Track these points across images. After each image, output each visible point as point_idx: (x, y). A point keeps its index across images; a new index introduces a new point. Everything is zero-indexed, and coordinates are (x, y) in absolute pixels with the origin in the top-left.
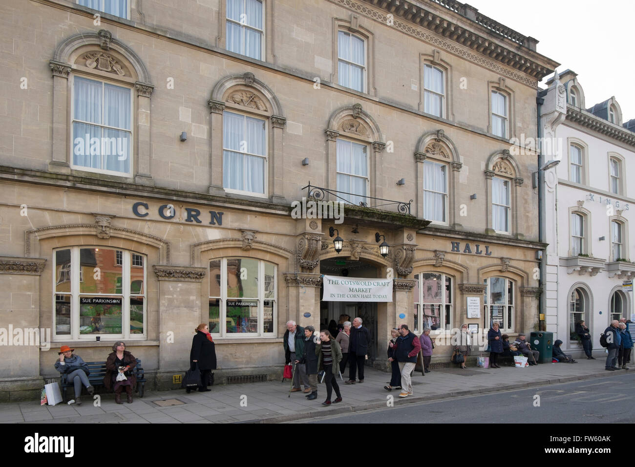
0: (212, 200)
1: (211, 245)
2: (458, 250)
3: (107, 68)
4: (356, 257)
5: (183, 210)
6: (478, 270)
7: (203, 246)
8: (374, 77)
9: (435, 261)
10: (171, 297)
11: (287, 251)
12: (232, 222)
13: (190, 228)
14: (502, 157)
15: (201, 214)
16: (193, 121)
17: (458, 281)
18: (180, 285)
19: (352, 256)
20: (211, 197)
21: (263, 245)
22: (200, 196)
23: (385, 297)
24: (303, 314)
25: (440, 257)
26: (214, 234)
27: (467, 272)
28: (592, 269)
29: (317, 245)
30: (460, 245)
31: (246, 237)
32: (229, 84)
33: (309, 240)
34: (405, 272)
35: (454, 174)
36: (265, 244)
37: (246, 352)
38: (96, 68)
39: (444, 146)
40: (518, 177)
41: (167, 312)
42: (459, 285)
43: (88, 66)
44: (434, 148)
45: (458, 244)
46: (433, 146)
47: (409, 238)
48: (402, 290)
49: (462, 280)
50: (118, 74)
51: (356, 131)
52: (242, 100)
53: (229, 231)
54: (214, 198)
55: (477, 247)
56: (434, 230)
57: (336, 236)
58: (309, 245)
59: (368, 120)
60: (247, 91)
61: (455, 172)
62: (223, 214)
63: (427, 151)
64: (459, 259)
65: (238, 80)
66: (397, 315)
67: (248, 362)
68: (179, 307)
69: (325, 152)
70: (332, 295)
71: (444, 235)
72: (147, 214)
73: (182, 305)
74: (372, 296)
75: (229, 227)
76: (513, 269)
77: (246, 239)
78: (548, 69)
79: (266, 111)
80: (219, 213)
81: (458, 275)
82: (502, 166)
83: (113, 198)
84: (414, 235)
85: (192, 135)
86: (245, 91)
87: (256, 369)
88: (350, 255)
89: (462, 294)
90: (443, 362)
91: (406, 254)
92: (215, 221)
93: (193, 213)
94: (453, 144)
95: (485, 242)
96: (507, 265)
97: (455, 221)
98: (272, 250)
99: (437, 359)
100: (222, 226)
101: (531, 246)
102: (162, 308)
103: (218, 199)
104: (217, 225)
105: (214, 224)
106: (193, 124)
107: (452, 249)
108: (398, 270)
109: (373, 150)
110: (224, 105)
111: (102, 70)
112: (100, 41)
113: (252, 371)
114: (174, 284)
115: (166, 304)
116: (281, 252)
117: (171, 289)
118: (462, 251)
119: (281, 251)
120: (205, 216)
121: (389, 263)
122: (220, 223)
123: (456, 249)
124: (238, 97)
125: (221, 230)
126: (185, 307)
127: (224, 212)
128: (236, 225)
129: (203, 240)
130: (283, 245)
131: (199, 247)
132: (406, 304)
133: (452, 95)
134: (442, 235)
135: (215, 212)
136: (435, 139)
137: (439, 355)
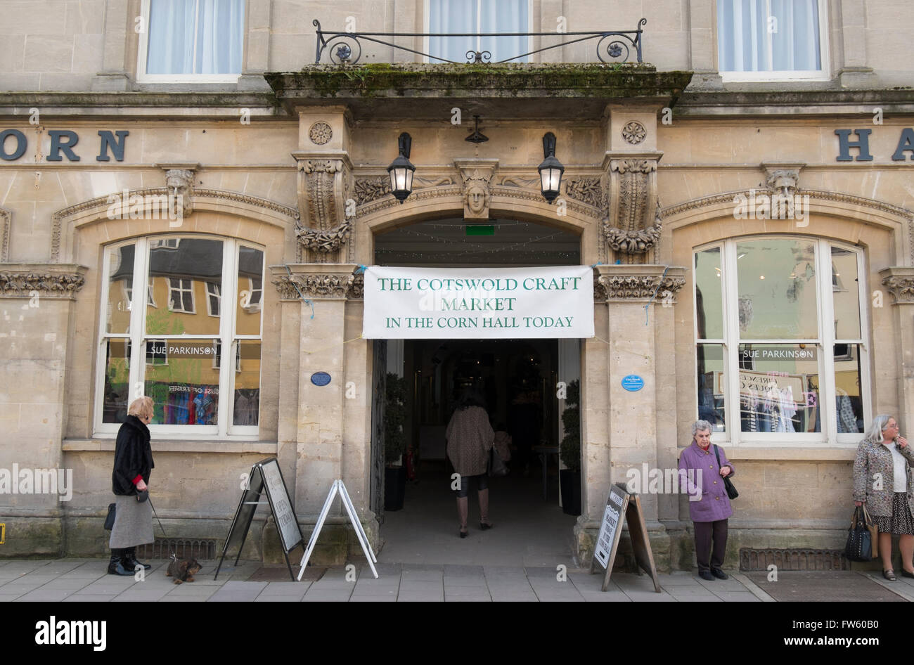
0: (91, 105)
1: (97, 209)
2: (866, 156)
4: (476, 210)
7: (79, 215)
11: (276, 209)
12: (145, 150)
13: (57, 175)
15: (81, 141)
19: (466, 208)
20: (86, 99)
21: (218, 200)
22: (64, 98)
23: (565, 323)
24: (308, 376)
25: (778, 184)
26: (105, 183)
29: (330, 184)
30: (873, 137)
36: (222, 196)
37: (171, 475)
45: (864, 134)
47: (632, 134)
48: (632, 299)
53: (140, 173)
54: (92, 98)
56: (741, 99)
62: (126, 134)
64: (873, 184)
66: (615, 380)
67: (175, 504)
68: (19, 359)
70: (392, 322)
71: (791, 111)
73: (27, 354)
74: (521, 322)
75: (140, 162)
80: (118, 133)
84: (649, 123)
87: (190, 523)
88: (459, 206)
90: (815, 545)
91: (623, 186)
92: (110, 153)
93: (64, 140)
98: (242, 209)
99: (793, 534)
100: (124, 163)
103: (102, 99)
104: (113, 161)
105: (107, 160)
107: (836, 154)
113: (177, 528)
116: (264, 214)
118: (882, 157)
119: (263, 210)
120: (89, 144)
121: (589, 218)
122: (120, 156)
123: (855, 152)
125: (123, 173)
126: (33, 359)
127: (130, 130)
128: (156, 158)
129: (81, 199)
130: (269, 195)
131: (71, 217)
132: (646, 344)
134: (780, 111)
135: (110, 132)
137: (805, 522)
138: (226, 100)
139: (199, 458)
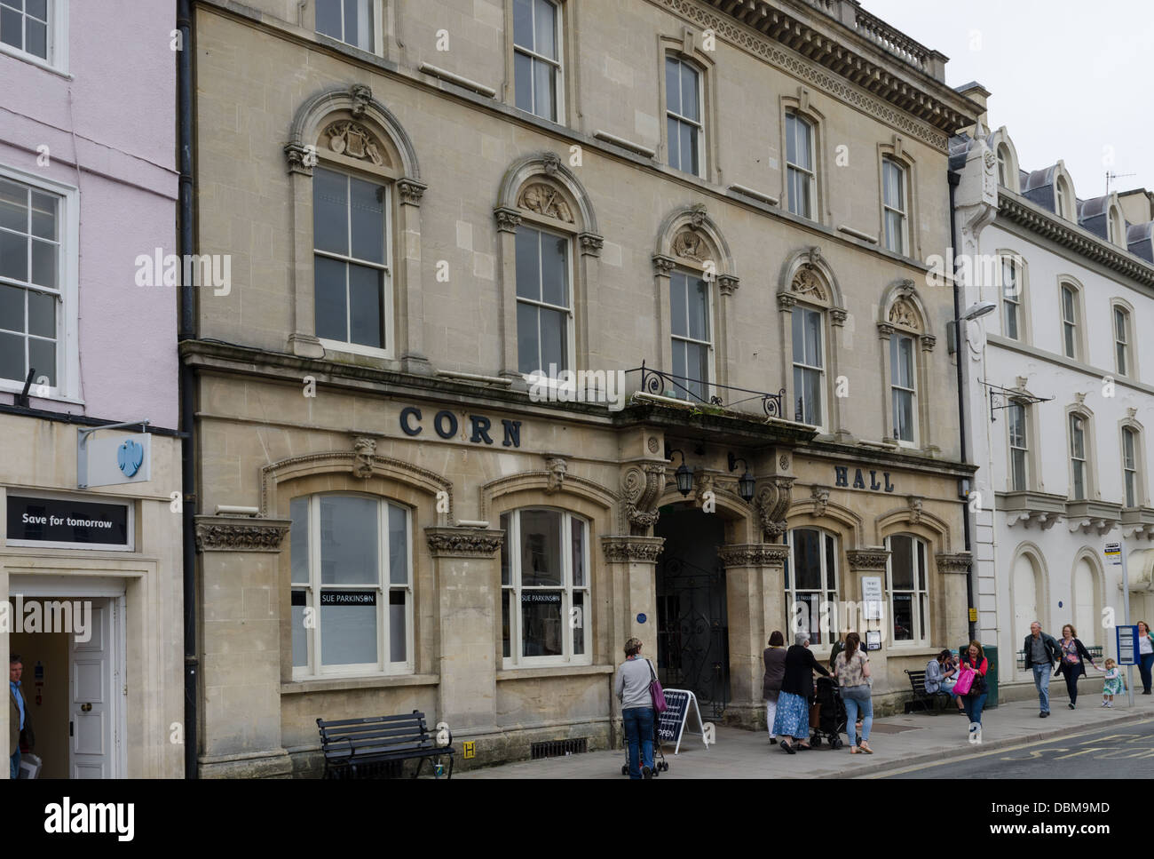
1: (506, 485)
2: (845, 484)
3: (359, 153)
5: (467, 419)
6: (876, 522)
7: (495, 489)
8: (717, 147)
9: (813, 506)
10: (453, 588)
12: (532, 440)
13: (477, 455)
14: (902, 293)
15: (492, 427)
16: (475, 249)
17: (847, 546)
18: (466, 564)
19: (698, 501)
24: (635, 616)
25: (821, 498)
26: (508, 465)
27: (860, 527)
28: (1046, 516)
30: (848, 472)
31: (556, 470)
32: (524, 175)
33: (647, 473)
34: (777, 530)
35: (834, 332)
37: (553, 694)
38: (344, 153)
39: (819, 276)
40: (927, 333)
41: (450, 618)
42: (847, 552)
43: (334, 148)
44: (804, 281)
45: (845, 470)
46: (802, 276)
47: (783, 464)
49: (852, 543)
50: (372, 162)
51: (695, 254)
52: (539, 202)
53: (530, 458)
55: (873, 474)
57: (680, 464)
58: (649, 481)
59: (712, 233)
60: (546, 185)
61: (837, 327)
62: (520, 425)
63: (794, 288)
64: (847, 500)
65: (535, 166)
67: (557, 715)
68: (465, 608)
69: (653, 299)
72: (420, 429)
73: (470, 603)
75: (529, 449)
76: (928, 519)
77: (555, 473)
78: (966, 118)
79: (571, 222)
80: (514, 425)
81: (845, 533)
82: (902, 311)
83: (374, 402)
84: (789, 458)
85: (475, 274)
86: (541, 185)
88: (694, 499)
89: (853, 571)
91: (780, 496)
92: (510, 440)
93: (481, 425)
94: (832, 273)
95: (883, 466)
96: (918, 510)
97: (839, 426)
98: (587, 491)
100: (520, 449)
101: (952, 472)
102: (443, 611)
104: (513, 447)
105: (509, 445)
106: (475, 253)
107: (836, 481)
108: (766, 527)
109: (719, 292)
110: (520, 216)
111: (352, 156)
112: (352, 104)
114: (457, 563)
115: (448, 603)
116: (600, 496)
117: (455, 573)
118: (850, 487)
119: (599, 493)
120: (497, 431)
122: (517, 444)
123: (842, 481)
124: (533, 197)
125: (519, 457)
126: (474, 608)
127: (522, 423)
129: (495, 478)
131: (490, 491)
132: (777, 593)
133: (827, 175)
135: (510, 423)
136: (806, 265)
138: (592, 409)
139: (568, 680)
